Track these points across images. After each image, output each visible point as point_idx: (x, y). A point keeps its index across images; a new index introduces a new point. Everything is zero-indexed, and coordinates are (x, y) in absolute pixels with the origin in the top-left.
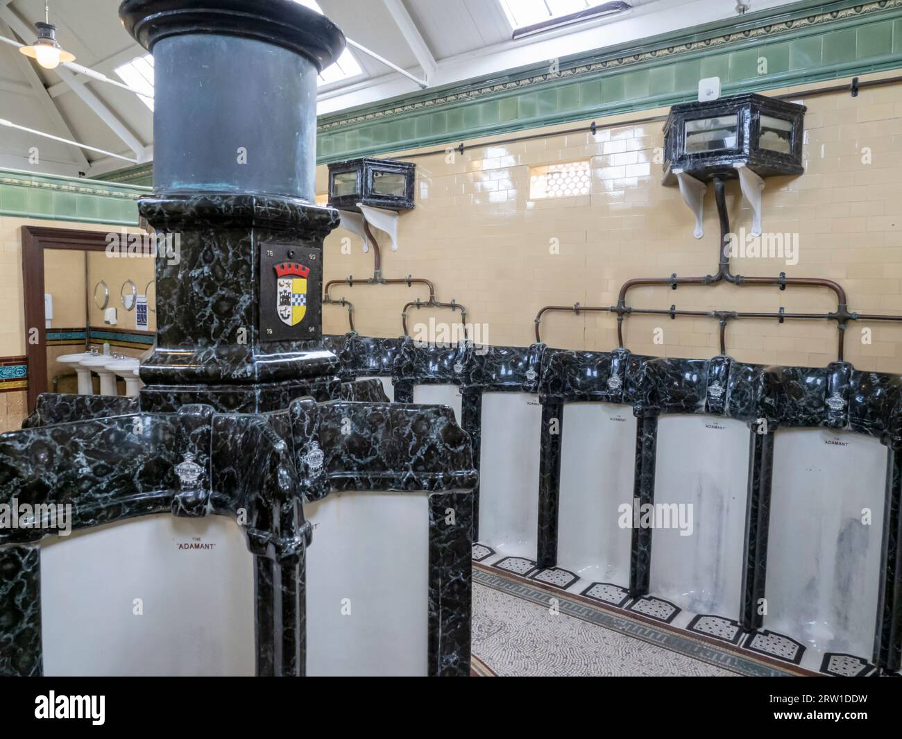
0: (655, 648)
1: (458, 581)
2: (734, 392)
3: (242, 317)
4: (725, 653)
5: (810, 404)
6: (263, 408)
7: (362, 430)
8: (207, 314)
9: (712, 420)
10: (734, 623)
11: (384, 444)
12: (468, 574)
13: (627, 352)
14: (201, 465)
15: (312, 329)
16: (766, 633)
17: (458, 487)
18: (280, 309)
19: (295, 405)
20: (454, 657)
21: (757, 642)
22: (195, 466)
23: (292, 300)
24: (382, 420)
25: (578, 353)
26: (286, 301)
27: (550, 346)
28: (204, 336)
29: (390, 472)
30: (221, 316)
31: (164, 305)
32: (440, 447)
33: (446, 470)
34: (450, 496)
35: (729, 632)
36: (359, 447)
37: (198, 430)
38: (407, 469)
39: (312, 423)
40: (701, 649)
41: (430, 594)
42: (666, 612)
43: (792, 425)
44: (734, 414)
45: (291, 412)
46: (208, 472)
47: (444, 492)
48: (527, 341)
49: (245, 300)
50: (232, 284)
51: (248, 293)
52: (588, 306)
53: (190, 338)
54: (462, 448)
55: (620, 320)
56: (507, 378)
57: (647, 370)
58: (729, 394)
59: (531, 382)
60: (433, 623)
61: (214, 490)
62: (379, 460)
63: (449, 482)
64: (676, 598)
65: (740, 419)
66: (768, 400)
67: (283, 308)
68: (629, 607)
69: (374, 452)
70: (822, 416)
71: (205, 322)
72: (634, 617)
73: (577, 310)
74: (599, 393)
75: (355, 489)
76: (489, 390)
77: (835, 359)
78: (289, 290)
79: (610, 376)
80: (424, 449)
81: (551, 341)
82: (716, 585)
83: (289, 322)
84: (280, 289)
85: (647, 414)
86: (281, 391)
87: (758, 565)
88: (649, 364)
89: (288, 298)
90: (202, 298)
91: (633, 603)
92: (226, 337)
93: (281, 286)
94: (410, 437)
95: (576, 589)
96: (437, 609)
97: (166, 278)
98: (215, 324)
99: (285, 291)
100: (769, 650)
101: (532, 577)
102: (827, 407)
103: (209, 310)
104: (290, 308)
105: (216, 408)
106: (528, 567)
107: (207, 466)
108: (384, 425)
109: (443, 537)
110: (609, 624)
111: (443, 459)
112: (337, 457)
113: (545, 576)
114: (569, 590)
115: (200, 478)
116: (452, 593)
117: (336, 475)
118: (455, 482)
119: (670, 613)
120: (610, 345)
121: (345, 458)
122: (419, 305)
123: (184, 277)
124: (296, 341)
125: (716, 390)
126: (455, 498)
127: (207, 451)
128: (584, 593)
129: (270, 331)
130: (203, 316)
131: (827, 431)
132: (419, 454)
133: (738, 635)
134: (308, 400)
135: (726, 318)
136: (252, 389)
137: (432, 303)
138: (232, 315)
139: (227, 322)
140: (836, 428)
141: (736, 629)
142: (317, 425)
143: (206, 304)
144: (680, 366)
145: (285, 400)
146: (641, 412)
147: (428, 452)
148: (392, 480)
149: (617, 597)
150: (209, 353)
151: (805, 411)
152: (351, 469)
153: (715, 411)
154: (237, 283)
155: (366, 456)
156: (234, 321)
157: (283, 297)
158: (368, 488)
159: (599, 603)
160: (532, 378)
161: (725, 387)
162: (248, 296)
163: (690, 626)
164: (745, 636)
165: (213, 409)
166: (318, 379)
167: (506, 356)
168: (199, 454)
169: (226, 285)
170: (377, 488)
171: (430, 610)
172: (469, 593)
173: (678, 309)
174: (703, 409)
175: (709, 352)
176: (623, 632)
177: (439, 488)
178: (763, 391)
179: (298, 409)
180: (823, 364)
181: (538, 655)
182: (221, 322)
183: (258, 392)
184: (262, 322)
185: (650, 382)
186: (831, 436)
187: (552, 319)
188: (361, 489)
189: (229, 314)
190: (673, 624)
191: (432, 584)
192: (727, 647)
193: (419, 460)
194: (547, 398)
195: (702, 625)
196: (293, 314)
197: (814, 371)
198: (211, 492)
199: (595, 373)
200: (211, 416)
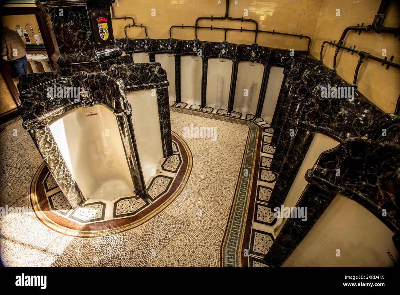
0: (210, 119)
1: (166, 112)
2: (228, 52)
3: (89, 39)
4: (225, 118)
5: (247, 55)
6: (103, 70)
7: (133, 72)
8: (76, 39)
9: (222, 59)
10: (226, 111)
11: (141, 76)
12: (169, 109)
13: (198, 40)
14: (88, 91)
15: (111, 41)
16: (234, 112)
17: (164, 86)
18: (101, 35)
19: (112, 67)
20: (167, 130)
21: (232, 114)
22: (85, 92)
23: (104, 31)
24: (139, 69)
25: (184, 41)
26: (102, 32)
27: (174, 39)
28: (77, 48)
29: (144, 85)
30: (81, 40)
31: (59, 38)
32: (158, 75)
33: (160, 82)
34: (162, 89)
35: (225, 113)
36: (133, 78)
37: (84, 80)
38: (149, 83)
39: (118, 72)
40: (220, 118)
41: (159, 116)
42: (210, 110)
43: (243, 61)
44: (228, 58)
45: (111, 70)
46: (90, 93)
47: (161, 88)
48: (167, 38)
49: (89, 33)
50: (83, 27)
51: (89, 30)
52: (186, 26)
53: (71, 49)
54: (164, 75)
55: (196, 30)
56: (163, 49)
57: (206, 46)
58: (227, 52)
59: (169, 50)
60: (161, 123)
61: (94, 98)
62: (140, 81)
63: (161, 85)
64: (212, 106)
65: (230, 59)
66: (238, 54)
67: (102, 34)
68: (202, 110)
69: (138, 79)
70: (250, 58)
71: (76, 42)
72: (203, 112)
73: (183, 27)
74: (191, 53)
75: (134, 90)
76: (157, 53)
77: (254, 43)
78: (102, 28)
79: (193, 47)
80: (153, 76)
81: (175, 37)
82: (222, 102)
83: (104, 39)
84: (100, 28)
85: (206, 59)
86: (107, 64)
87: (233, 96)
88: (206, 44)
89: (102, 30)
90: (72, 34)
91: (202, 109)
92: (84, 47)
93: (100, 26)
94: (148, 73)
95: (188, 107)
96: (162, 119)
97: (57, 27)
98: (80, 43)
99: (101, 28)
100: (235, 116)
101: (175, 106)
102: (251, 56)
103: (76, 38)
104: (104, 34)
105: (88, 72)
106: (174, 103)
107: (90, 91)
108: (140, 70)
109: (161, 101)
110: (198, 115)
111: (159, 79)
112: (127, 82)
113: (179, 105)
114: (186, 108)
115: (88, 95)
116: (165, 115)
117: (128, 87)
118: (163, 85)
119: (212, 110)
120: (193, 38)
121: (129, 82)
122: (129, 26)
123: (63, 26)
124: (107, 46)
125: (223, 51)
126: (163, 89)
127: (88, 86)
128: (190, 108)
129: (99, 43)
130: (74, 40)
131: (250, 62)
132: (152, 78)
133: (228, 113)
134: (115, 65)
135: (226, 30)
136: (99, 64)
137: (134, 25)
138: (85, 39)
139: (84, 41)
140: (253, 61)
141: (227, 112)
142: (120, 73)
143: (74, 36)
144: (214, 44)
145: (109, 66)
146: (204, 58)
147: (154, 77)
148: (145, 86)
149: (198, 108)
150: (80, 53)
151: (246, 57)
152: (132, 85)
153: (223, 57)
154: (85, 27)
155: (136, 81)
156: (86, 41)
157: (101, 30)
158: (138, 90)
159: (194, 110)
160: (170, 49)
161: (226, 50)
162: (89, 31)
163: (217, 113)
164: (229, 113)
165: (86, 73)
166: (116, 58)
167: (161, 42)
168: (86, 88)
169: (80, 28)
170: (140, 89)
171: (160, 120)
172: (169, 114)
173: (213, 27)
174: (220, 57)
175: (221, 40)
176: (201, 116)
177: (159, 87)
178: (237, 52)
179: (113, 68)
180: (251, 44)
181: (182, 125)
182: (82, 42)
183: (101, 65)
184: (96, 40)
185: (206, 49)
186: (251, 63)
187: (174, 30)
188: (136, 90)
189: (84, 38)
190: (213, 113)
191: (160, 113)
192: (226, 116)
193: (152, 80)
194: (176, 55)
195: (220, 112)
196: (105, 36)
197: (249, 46)
198: (93, 99)
199: (189, 46)
200: (86, 75)
